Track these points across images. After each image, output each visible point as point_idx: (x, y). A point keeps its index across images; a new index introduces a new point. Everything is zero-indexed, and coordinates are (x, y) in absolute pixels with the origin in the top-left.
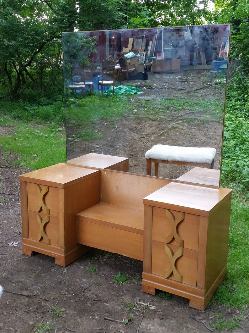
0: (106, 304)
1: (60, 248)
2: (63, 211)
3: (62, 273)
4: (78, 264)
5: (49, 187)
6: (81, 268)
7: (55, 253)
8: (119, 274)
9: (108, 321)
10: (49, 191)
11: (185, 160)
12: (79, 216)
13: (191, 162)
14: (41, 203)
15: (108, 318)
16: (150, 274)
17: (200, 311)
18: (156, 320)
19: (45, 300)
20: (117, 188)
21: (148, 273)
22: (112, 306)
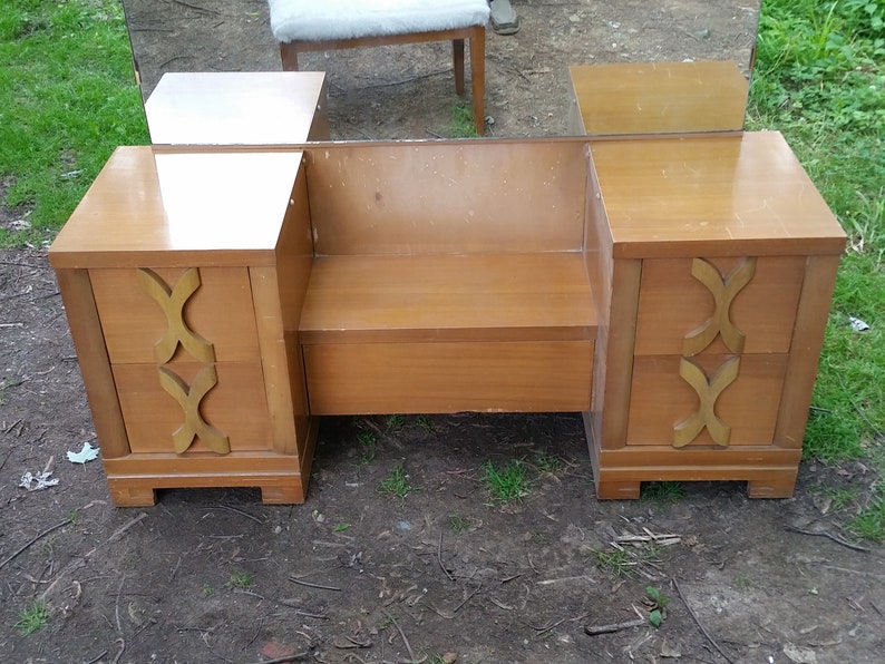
0: (546, 582)
1: (274, 455)
2: (283, 341)
3: (316, 529)
4: (332, 476)
5: (201, 270)
6: (354, 489)
7: (256, 474)
8: (489, 469)
9: (603, 636)
10: (203, 283)
11: (410, 28)
12: (310, 335)
13: (428, 32)
14: (177, 331)
15: (600, 629)
16: (626, 449)
17: (783, 502)
18: (709, 574)
19: (362, 647)
20: (378, 197)
21: (619, 448)
22: (566, 583)
